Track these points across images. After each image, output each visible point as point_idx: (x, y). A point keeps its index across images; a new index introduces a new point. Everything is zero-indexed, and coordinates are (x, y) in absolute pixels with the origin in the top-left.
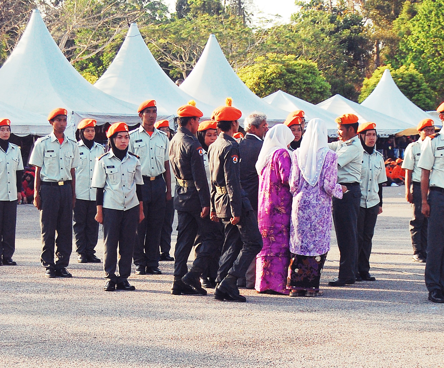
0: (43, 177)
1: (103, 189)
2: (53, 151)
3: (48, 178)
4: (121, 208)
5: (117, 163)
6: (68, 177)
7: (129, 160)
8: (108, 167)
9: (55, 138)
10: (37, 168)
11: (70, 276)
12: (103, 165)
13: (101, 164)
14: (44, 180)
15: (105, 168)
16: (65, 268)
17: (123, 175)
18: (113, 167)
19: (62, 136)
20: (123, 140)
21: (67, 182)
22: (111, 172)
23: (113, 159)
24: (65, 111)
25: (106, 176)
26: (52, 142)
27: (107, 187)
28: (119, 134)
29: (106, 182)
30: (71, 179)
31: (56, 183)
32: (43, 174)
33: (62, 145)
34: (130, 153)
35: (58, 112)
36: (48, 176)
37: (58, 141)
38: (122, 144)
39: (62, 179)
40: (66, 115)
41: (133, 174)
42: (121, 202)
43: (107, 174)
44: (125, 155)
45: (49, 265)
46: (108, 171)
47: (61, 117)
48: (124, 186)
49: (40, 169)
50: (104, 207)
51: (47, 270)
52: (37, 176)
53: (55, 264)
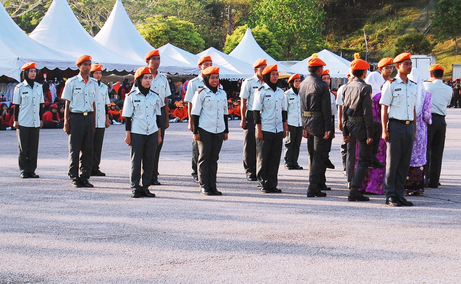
0: (71, 108)
1: (131, 118)
2: (80, 89)
3: (75, 110)
4: (145, 133)
5: (142, 98)
6: (91, 109)
7: (151, 96)
8: (135, 101)
9: (82, 79)
10: (66, 102)
11: (92, 186)
12: (131, 100)
13: (130, 98)
14: (73, 111)
15: (133, 102)
16: (88, 180)
17: (147, 107)
18: (140, 101)
19: (87, 77)
20: (148, 80)
21: (90, 113)
22: (138, 105)
23: (139, 95)
24: (90, 58)
25: (133, 108)
26: (79, 81)
27: (134, 117)
28: (145, 75)
29: (133, 113)
30: (93, 110)
31: (82, 114)
32: (72, 107)
33: (86, 85)
34: (151, 91)
35: (85, 58)
36: (75, 108)
37: (84, 81)
38: (147, 83)
39: (87, 110)
40: (91, 61)
41: (155, 107)
42: (145, 128)
43: (134, 107)
44: (148, 92)
45: (75, 178)
46: (135, 104)
47: (87, 62)
48: (148, 116)
49: (69, 102)
50: (132, 132)
51: (73, 181)
52: (67, 108)
53: (80, 176)
